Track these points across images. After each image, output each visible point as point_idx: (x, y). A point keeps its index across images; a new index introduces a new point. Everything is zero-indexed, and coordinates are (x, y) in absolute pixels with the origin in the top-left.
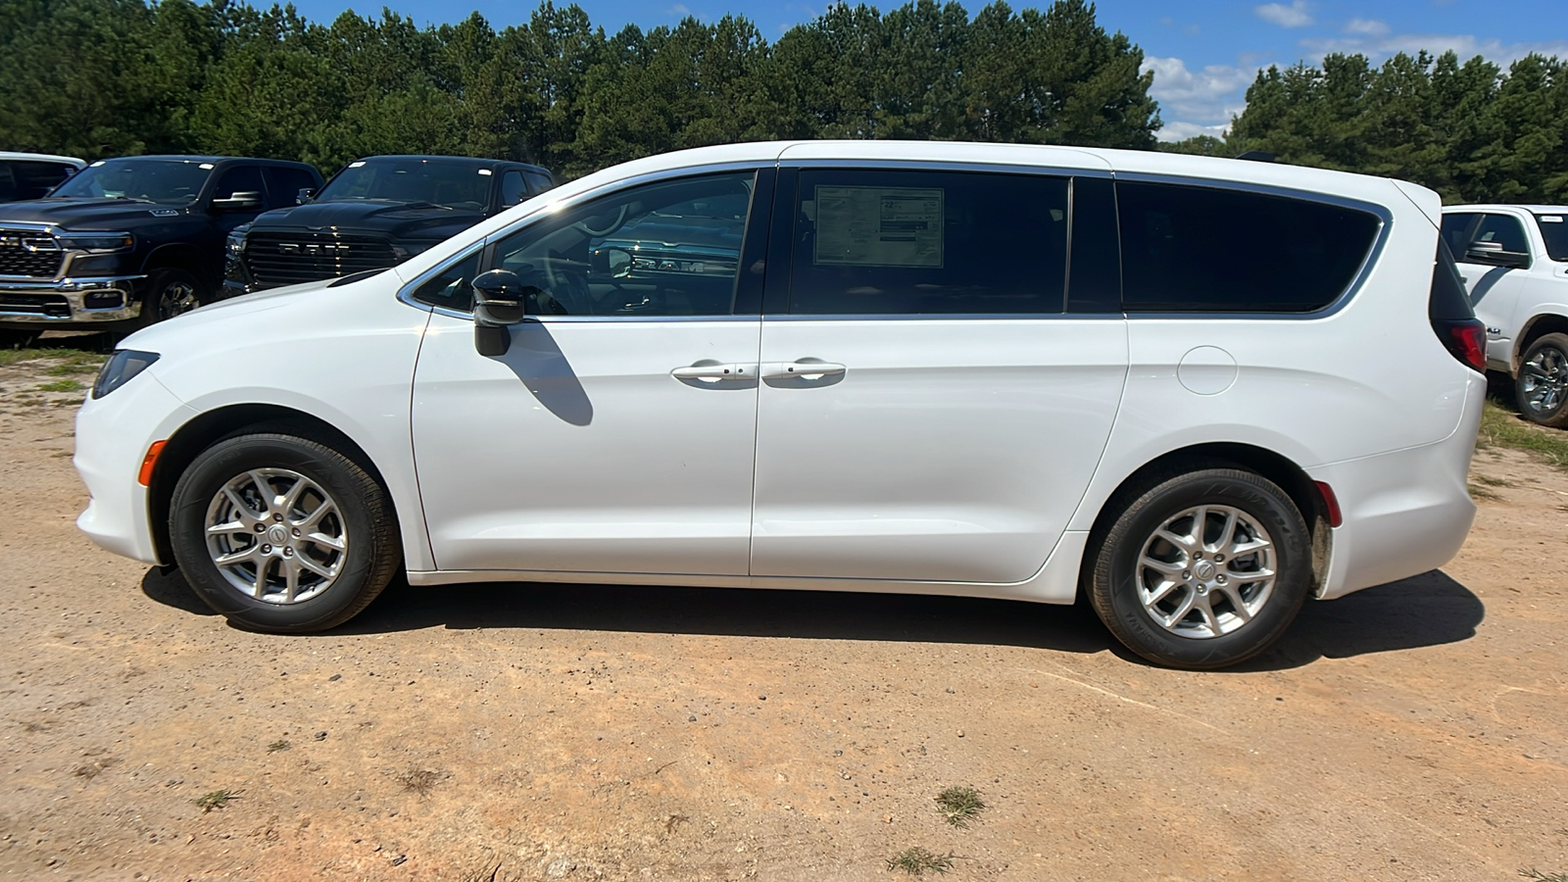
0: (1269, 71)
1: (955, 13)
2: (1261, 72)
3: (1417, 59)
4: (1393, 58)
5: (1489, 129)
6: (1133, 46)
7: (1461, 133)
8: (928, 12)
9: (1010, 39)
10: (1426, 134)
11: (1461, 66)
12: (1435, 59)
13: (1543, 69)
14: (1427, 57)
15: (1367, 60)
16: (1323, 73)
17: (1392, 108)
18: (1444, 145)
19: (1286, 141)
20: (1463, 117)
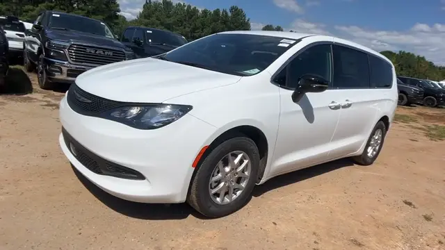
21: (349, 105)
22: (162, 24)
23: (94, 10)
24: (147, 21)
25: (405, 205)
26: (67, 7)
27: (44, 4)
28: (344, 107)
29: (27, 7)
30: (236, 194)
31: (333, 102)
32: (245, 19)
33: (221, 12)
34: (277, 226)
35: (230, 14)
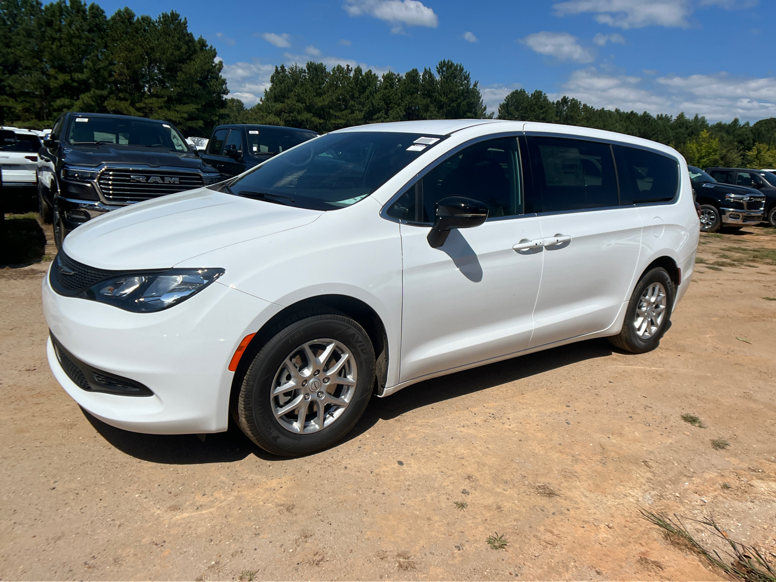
0: (281, 67)
1: (96, 12)
2: (277, 68)
3: (346, 68)
4: (336, 67)
5: (379, 105)
6: (210, 46)
7: (368, 106)
8: (78, 8)
9: (137, 32)
10: (354, 106)
11: (363, 73)
12: (353, 69)
13: (395, 79)
14: (350, 68)
15: (325, 66)
16: (307, 71)
17: (339, 91)
18: (362, 111)
19: (294, 105)
20: (368, 99)
21: (566, 243)
22: (309, 109)
23: (179, 94)
24: (279, 106)
25: (683, 422)
26: (131, 94)
27: (89, 94)
28: (552, 247)
29: (59, 103)
30: (332, 415)
31: (522, 241)
32: (468, 84)
33: (421, 74)
34: (405, 467)
35: (438, 78)
